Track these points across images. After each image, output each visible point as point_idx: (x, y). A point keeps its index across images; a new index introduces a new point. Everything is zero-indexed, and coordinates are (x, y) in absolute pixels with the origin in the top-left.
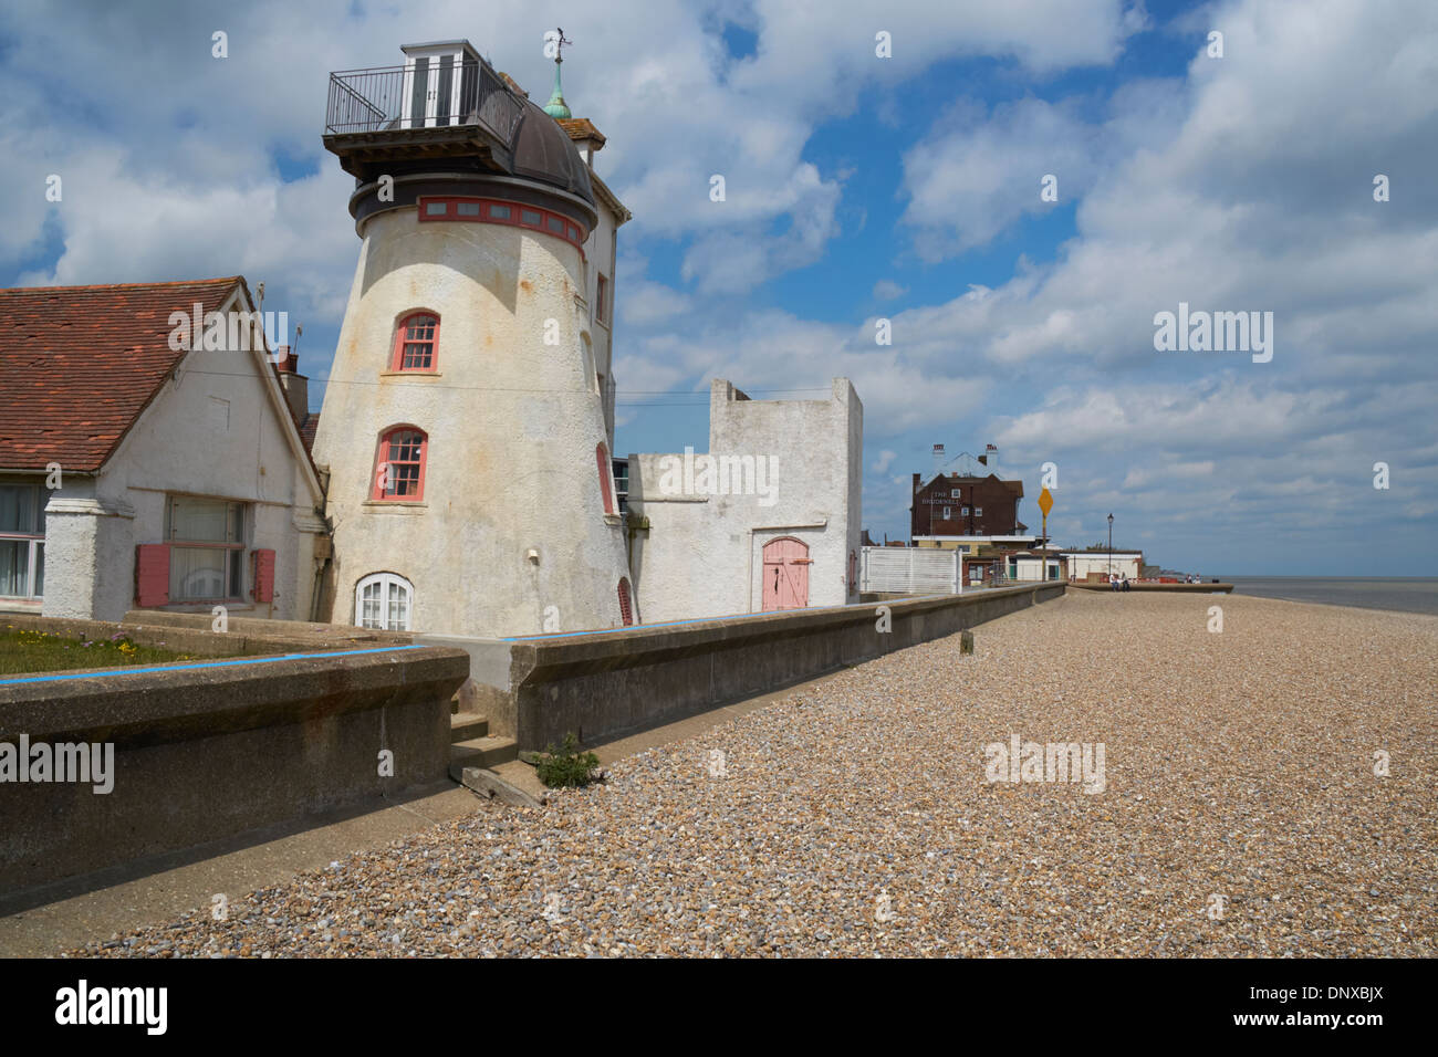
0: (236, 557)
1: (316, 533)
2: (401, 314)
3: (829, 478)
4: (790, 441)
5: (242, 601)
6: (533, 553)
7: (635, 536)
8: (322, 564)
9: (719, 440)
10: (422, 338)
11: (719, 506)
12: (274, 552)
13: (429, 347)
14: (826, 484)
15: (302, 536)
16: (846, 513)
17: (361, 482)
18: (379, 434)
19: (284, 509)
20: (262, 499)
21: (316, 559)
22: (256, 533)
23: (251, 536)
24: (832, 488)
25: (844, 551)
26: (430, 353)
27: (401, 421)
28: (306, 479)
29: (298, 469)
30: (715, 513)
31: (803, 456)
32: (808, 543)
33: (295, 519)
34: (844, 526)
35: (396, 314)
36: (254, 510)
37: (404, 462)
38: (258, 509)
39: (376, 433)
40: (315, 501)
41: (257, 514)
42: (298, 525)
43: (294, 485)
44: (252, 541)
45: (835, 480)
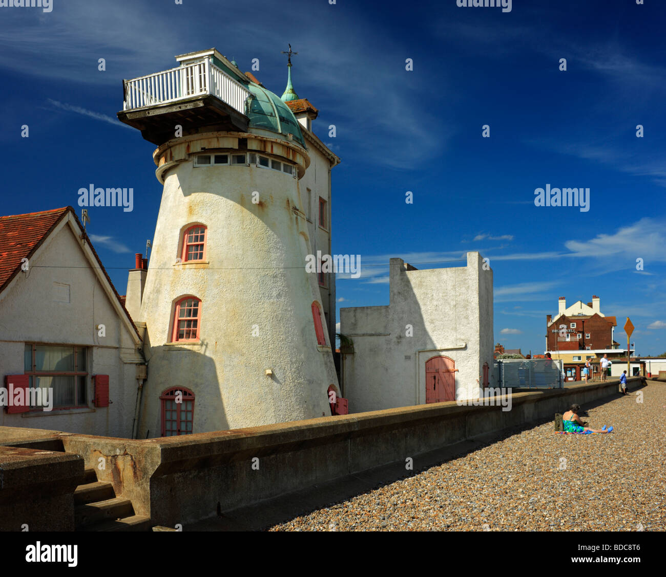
0: (83, 380)
1: (136, 364)
2: (184, 227)
3: (467, 318)
4: (441, 295)
5: (87, 407)
6: (269, 372)
7: (346, 359)
8: (141, 382)
9: (396, 297)
10: (197, 241)
11: (397, 337)
12: (107, 377)
13: (202, 245)
14: (464, 321)
15: (126, 367)
16: (479, 339)
17: (163, 332)
18: (173, 301)
19: (114, 350)
20: (97, 344)
21: (138, 379)
22: (94, 365)
23: (92, 367)
24: (469, 323)
25: (478, 363)
26: (203, 250)
27: (184, 293)
28: (128, 331)
29: (122, 327)
30: (395, 342)
31: (449, 304)
32: (454, 359)
33: (122, 356)
34: (478, 347)
35: (181, 227)
36: (92, 351)
37: (189, 318)
38: (95, 350)
39: (171, 301)
40: (136, 344)
41: (94, 354)
42: (123, 359)
43: (120, 335)
44: (92, 370)
45: (471, 318)
